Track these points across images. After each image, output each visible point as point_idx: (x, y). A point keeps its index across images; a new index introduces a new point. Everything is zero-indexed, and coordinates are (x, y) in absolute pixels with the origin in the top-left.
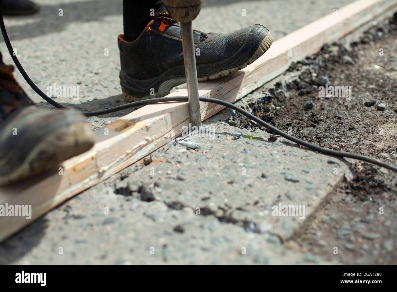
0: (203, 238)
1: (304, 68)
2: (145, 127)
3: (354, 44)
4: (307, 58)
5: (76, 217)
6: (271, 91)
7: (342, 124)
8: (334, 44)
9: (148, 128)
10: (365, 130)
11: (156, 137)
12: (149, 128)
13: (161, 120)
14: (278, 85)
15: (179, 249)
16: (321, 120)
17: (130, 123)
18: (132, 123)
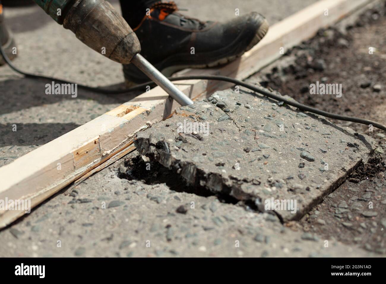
0: (204, 218)
1: (300, 53)
2: (146, 112)
3: (349, 28)
4: (303, 43)
5: (82, 201)
6: (268, 76)
7: (338, 105)
8: (330, 28)
9: (148, 112)
10: (360, 111)
11: (157, 121)
12: (150, 112)
13: (161, 105)
14: (275, 70)
15: (182, 229)
16: (317, 103)
17: (131, 108)
18: (133, 109)
